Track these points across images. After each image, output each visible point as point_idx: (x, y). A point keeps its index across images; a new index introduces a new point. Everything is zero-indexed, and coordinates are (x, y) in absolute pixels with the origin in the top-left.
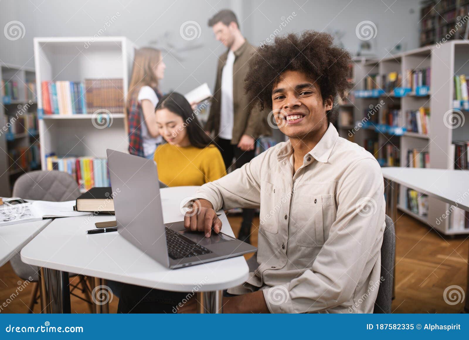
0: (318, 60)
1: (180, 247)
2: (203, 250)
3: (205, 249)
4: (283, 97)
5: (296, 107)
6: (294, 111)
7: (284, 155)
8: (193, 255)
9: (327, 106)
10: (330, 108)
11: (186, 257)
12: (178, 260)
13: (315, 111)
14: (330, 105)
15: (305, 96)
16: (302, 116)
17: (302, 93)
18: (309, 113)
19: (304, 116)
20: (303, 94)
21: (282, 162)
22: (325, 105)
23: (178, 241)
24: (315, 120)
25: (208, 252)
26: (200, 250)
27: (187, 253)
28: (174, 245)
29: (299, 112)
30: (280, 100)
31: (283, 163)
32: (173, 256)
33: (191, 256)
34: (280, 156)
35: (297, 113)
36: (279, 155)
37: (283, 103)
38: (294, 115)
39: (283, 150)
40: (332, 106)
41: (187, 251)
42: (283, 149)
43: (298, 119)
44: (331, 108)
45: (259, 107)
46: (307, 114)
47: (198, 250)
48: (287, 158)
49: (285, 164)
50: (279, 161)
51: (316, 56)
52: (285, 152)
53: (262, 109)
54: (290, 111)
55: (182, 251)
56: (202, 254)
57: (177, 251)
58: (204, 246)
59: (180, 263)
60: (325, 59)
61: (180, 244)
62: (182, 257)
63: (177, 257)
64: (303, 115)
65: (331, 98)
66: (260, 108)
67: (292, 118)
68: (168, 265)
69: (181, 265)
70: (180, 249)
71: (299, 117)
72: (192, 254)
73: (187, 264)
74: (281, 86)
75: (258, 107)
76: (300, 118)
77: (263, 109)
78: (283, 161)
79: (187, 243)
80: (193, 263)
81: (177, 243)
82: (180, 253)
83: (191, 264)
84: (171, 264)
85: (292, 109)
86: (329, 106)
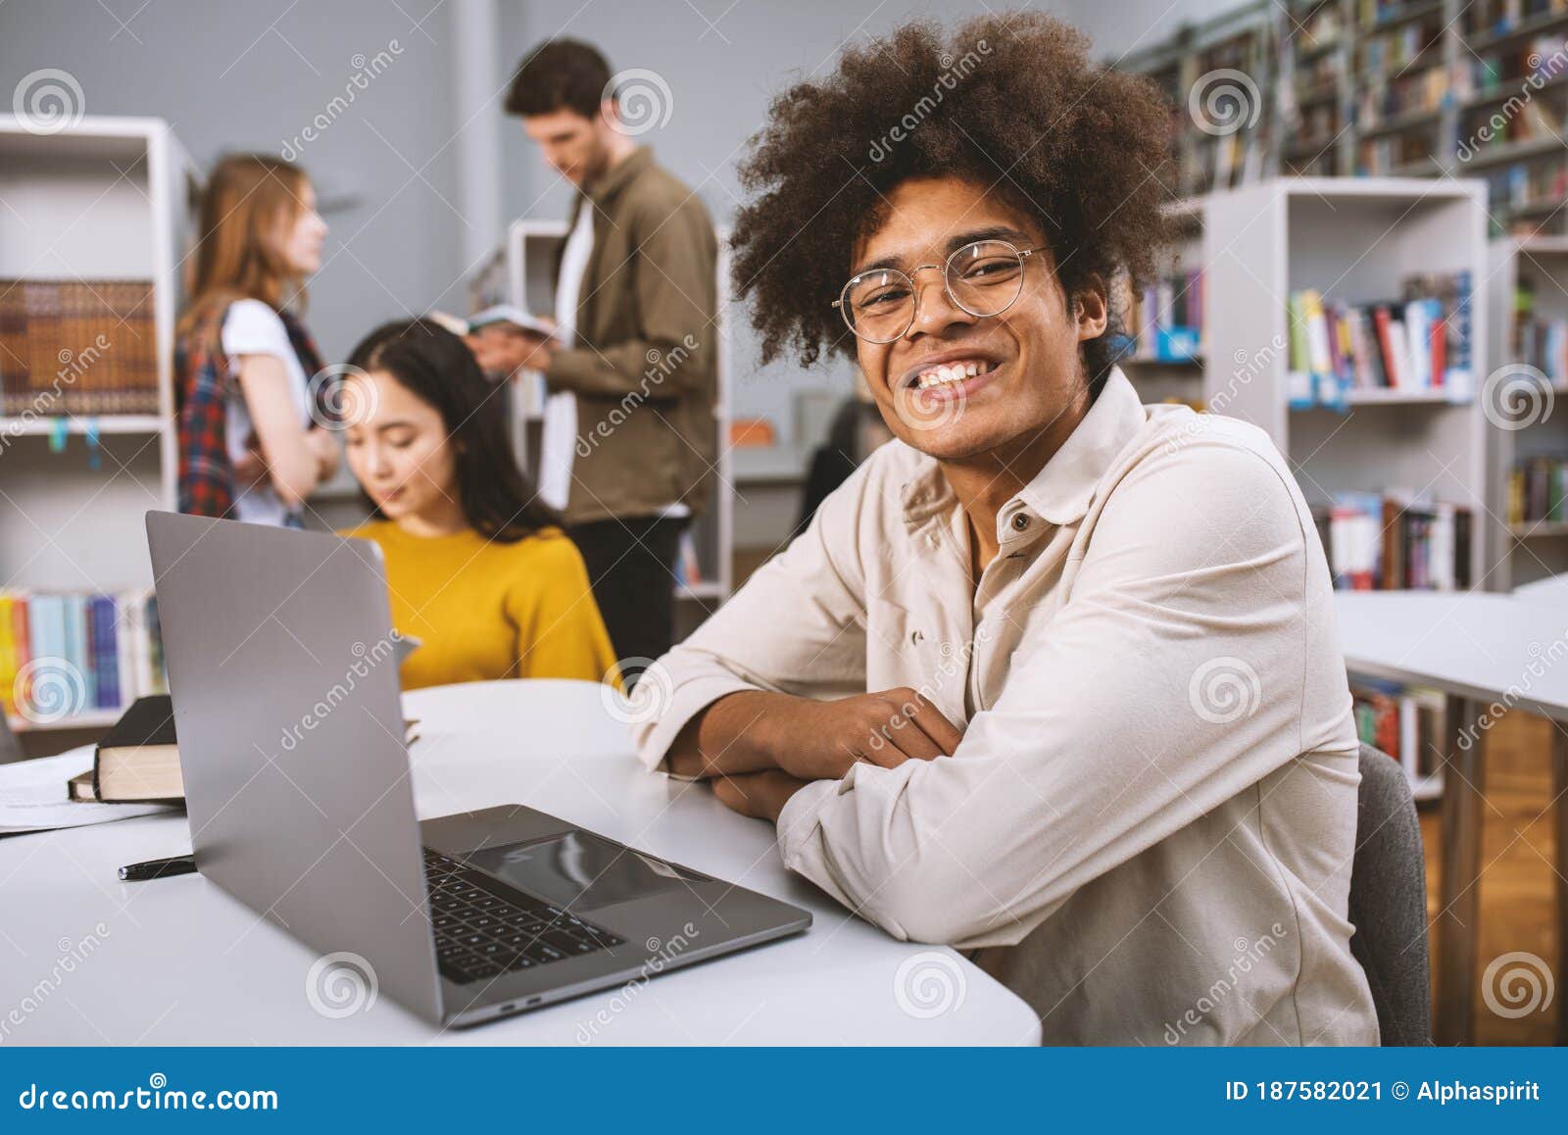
0: (1031, 121)
1: (476, 923)
2: (581, 932)
3: (589, 929)
4: (897, 294)
5: (953, 330)
6: (949, 347)
7: (930, 507)
8: (540, 960)
9: (1082, 321)
10: (1095, 329)
11: (511, 968)
12: (479, 982)
13: (1041, 340)
14: (1096, 315)
15: (988, 278)
16: (983, 368)
17: (978, 270)
18: (1019, 350)
19: (996, 365)
20: (982, 272)
21: (923, 538)
22: (1077, 317)
23: (466, 897)
24: (1041, 376)
25: (605, 939)
26: (567, 931)
27: (513, 949)
28: (448, 914)
29: (973, 350)
30: (887, 306)
31: (928, 538)
32: (456, 968)
33: (532, 965)
34: (914, 511)
35: (963, 354)
36: (911, 505)
37: (898, 320)
38: (948, 361)
39: (925, 482)
40: (1104, 320)
41: (510, 941)
42: (926, 477)
43: (971, 377)
44: (1099, 326)
45: (798, 348)
46: (1009, 353)
47: (560, 932)
48: (940, 519)
49: (937, 543)
50: (911, 531)
51: (1022, 105)
52: (933, 492)
53: (809, 355)
54: (934, 349)
55: (488, 940)
56: (582, 952)
57: (466, 941)
58: (582, 915)
59: (491, 1000)
60: (1062, 117)
61: (474, 912)
62: (495, 972)
63: (474, 972)
64: (992, 361)
65: (1098, 285)
66: (802, 354)
67: (945, 374)
68: (440, 1011)
69: (495, 1010)
70: (479, 931)
71: (972, 371)
72: (537, 956)
73: (521, 1004)
74: (882, 247)
75: (795, 350)
76: (978, 374)
77: (816, 357)
78: (927, 532)
79: (507, 904)
80: (547, 997)
81: (460, 905)
82: (483, 951)
83: (537, 1000)
84: (450, 1008)
85: (939, 341)
86: (1092, 321)
